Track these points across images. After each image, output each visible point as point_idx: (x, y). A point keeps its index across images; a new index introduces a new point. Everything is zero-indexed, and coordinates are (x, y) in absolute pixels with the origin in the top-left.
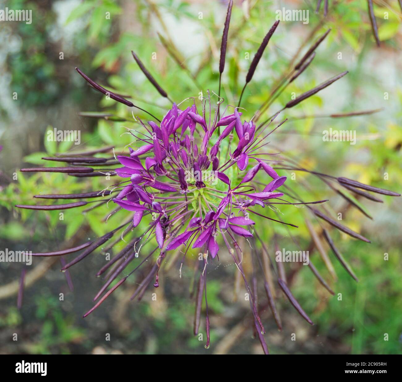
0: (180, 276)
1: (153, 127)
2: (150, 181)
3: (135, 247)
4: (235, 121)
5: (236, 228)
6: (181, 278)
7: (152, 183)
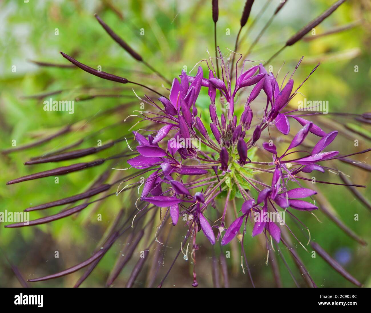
0: (244, 271)
1: (165, 103)
2: (176, 167)
3: (182, 249)
4: (264, 78)
5: (295, 202)
6: (244, 273)
7: (178, 169)
